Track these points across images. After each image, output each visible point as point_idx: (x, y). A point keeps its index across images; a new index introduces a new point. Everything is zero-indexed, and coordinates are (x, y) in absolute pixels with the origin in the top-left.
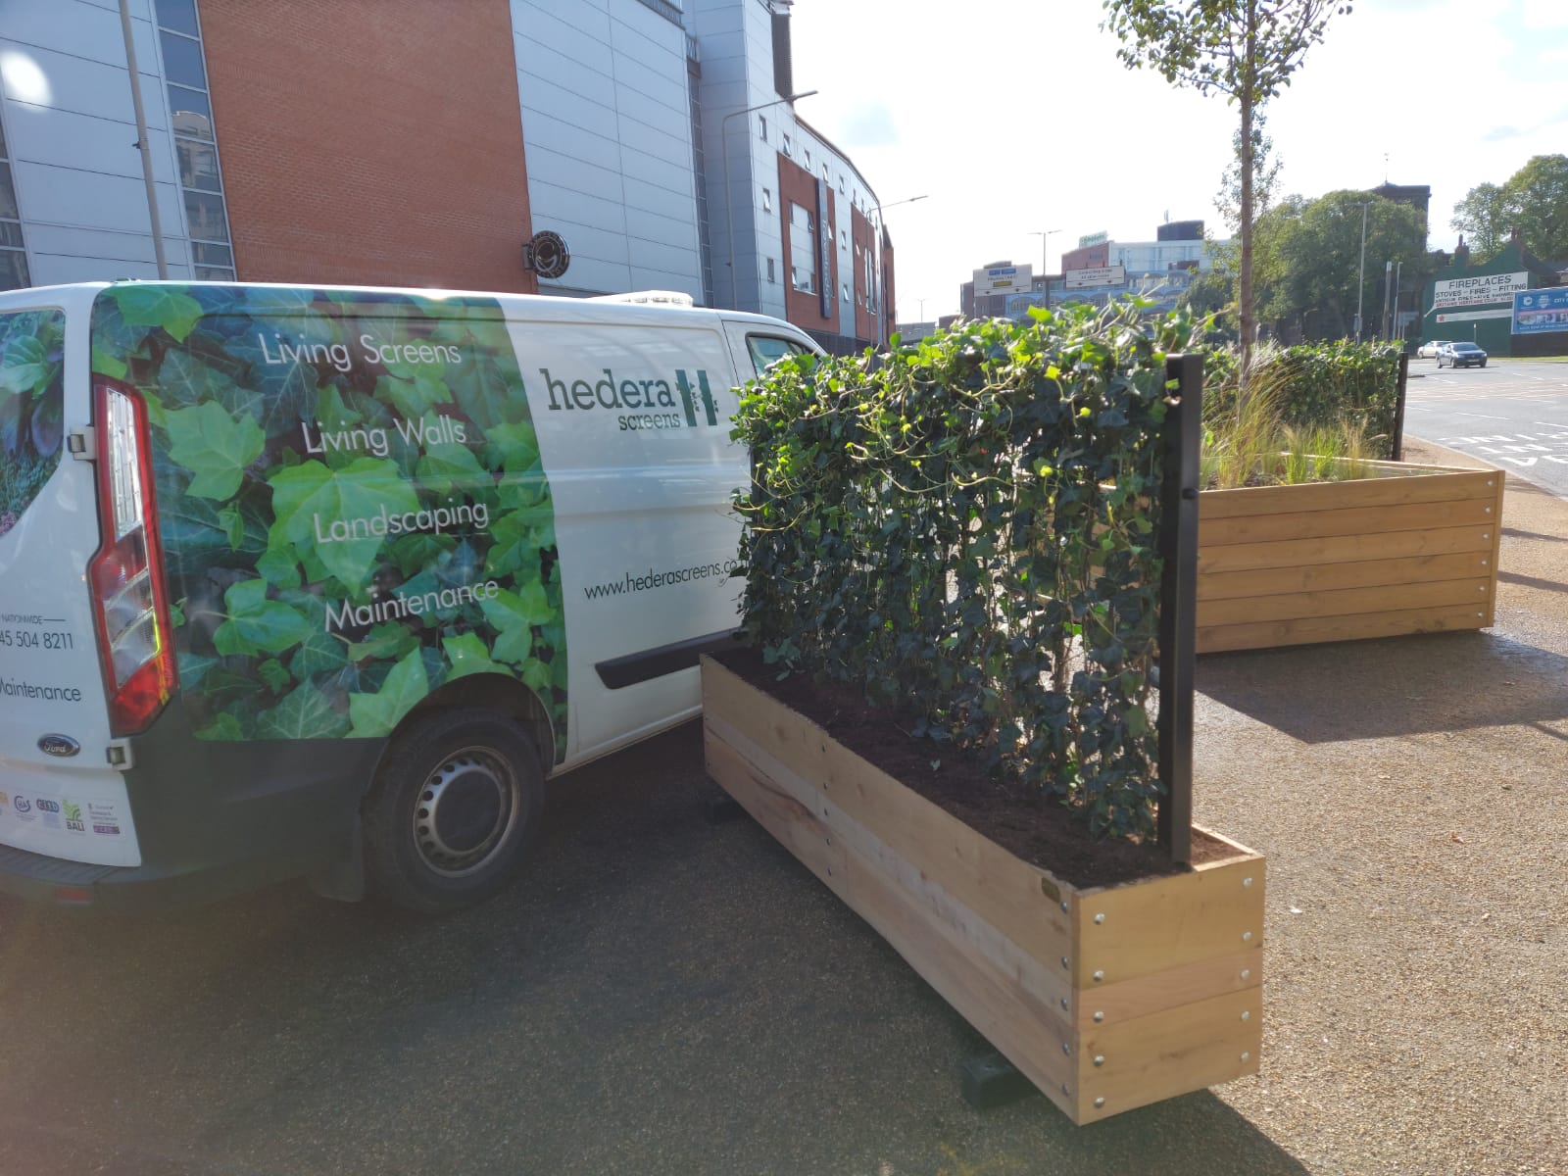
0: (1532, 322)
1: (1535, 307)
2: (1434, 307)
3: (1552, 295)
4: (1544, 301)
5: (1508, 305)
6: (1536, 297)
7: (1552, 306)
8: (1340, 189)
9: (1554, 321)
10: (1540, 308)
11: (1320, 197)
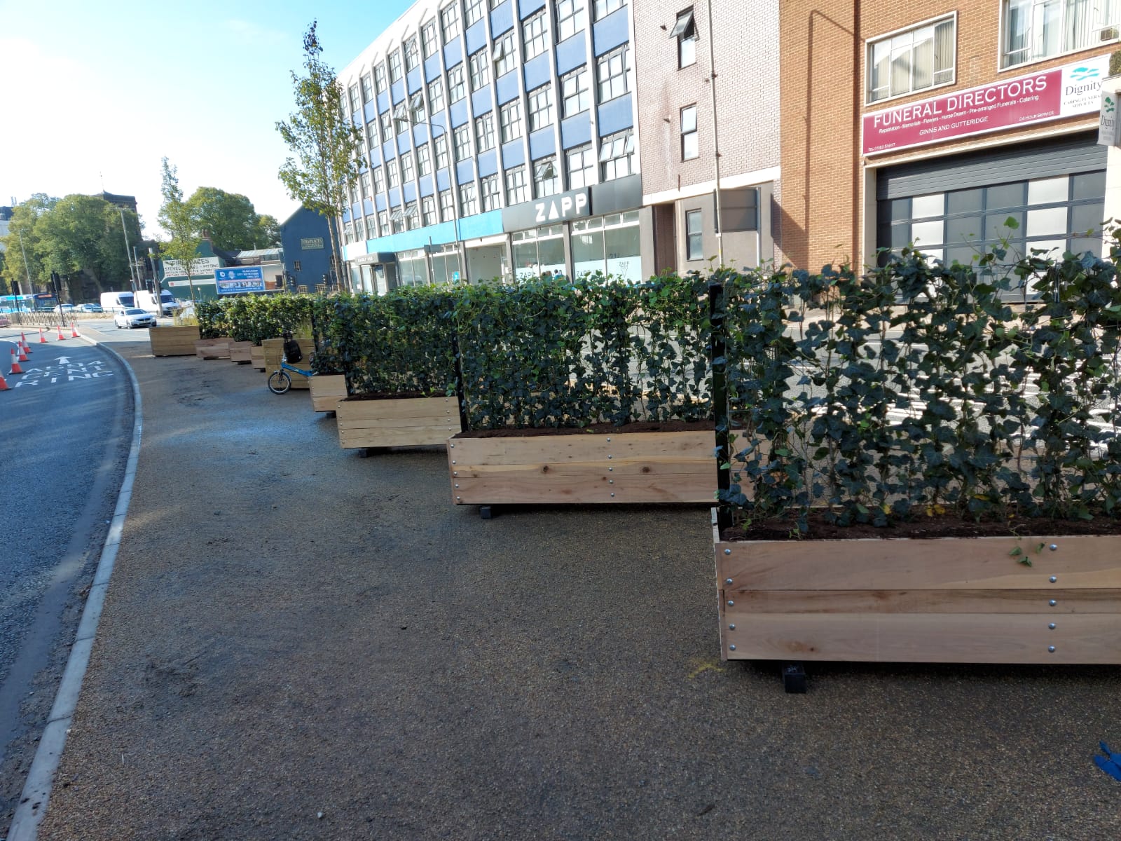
0: (227, 287)
1: (227, 278)
2: (166, 277)
3: (235, 271)
4: (231, 274)
5: (212, 277)
6: (227, 272)
7: (237, 278)
8: (76, 193)
9: (239, 286)
10: (230, 279)
11: (62, 198)
